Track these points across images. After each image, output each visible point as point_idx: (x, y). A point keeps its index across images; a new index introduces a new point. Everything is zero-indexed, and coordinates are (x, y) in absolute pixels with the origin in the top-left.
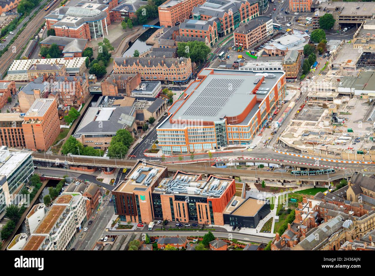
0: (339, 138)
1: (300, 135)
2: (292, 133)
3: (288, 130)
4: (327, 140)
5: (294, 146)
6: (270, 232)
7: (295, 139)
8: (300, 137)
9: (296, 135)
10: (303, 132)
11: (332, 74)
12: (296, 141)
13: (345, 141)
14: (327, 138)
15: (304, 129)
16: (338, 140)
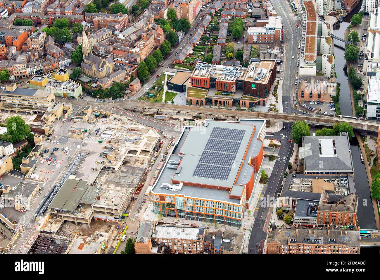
0: (110, 135)
1: (142, 139)
2: (149, 142)
3: (152, 145)
4: (121, 133)
5: (148, 128)
6: (168, 75)
7: (147, 135)
8: (142, 138)
9: (146, 140)
10: (139, 142)
11: (103, 236)
12: (146, 133)
13: (107, 132)
14: (120, 136)
15: (138, 146)
16: (112, 133)
